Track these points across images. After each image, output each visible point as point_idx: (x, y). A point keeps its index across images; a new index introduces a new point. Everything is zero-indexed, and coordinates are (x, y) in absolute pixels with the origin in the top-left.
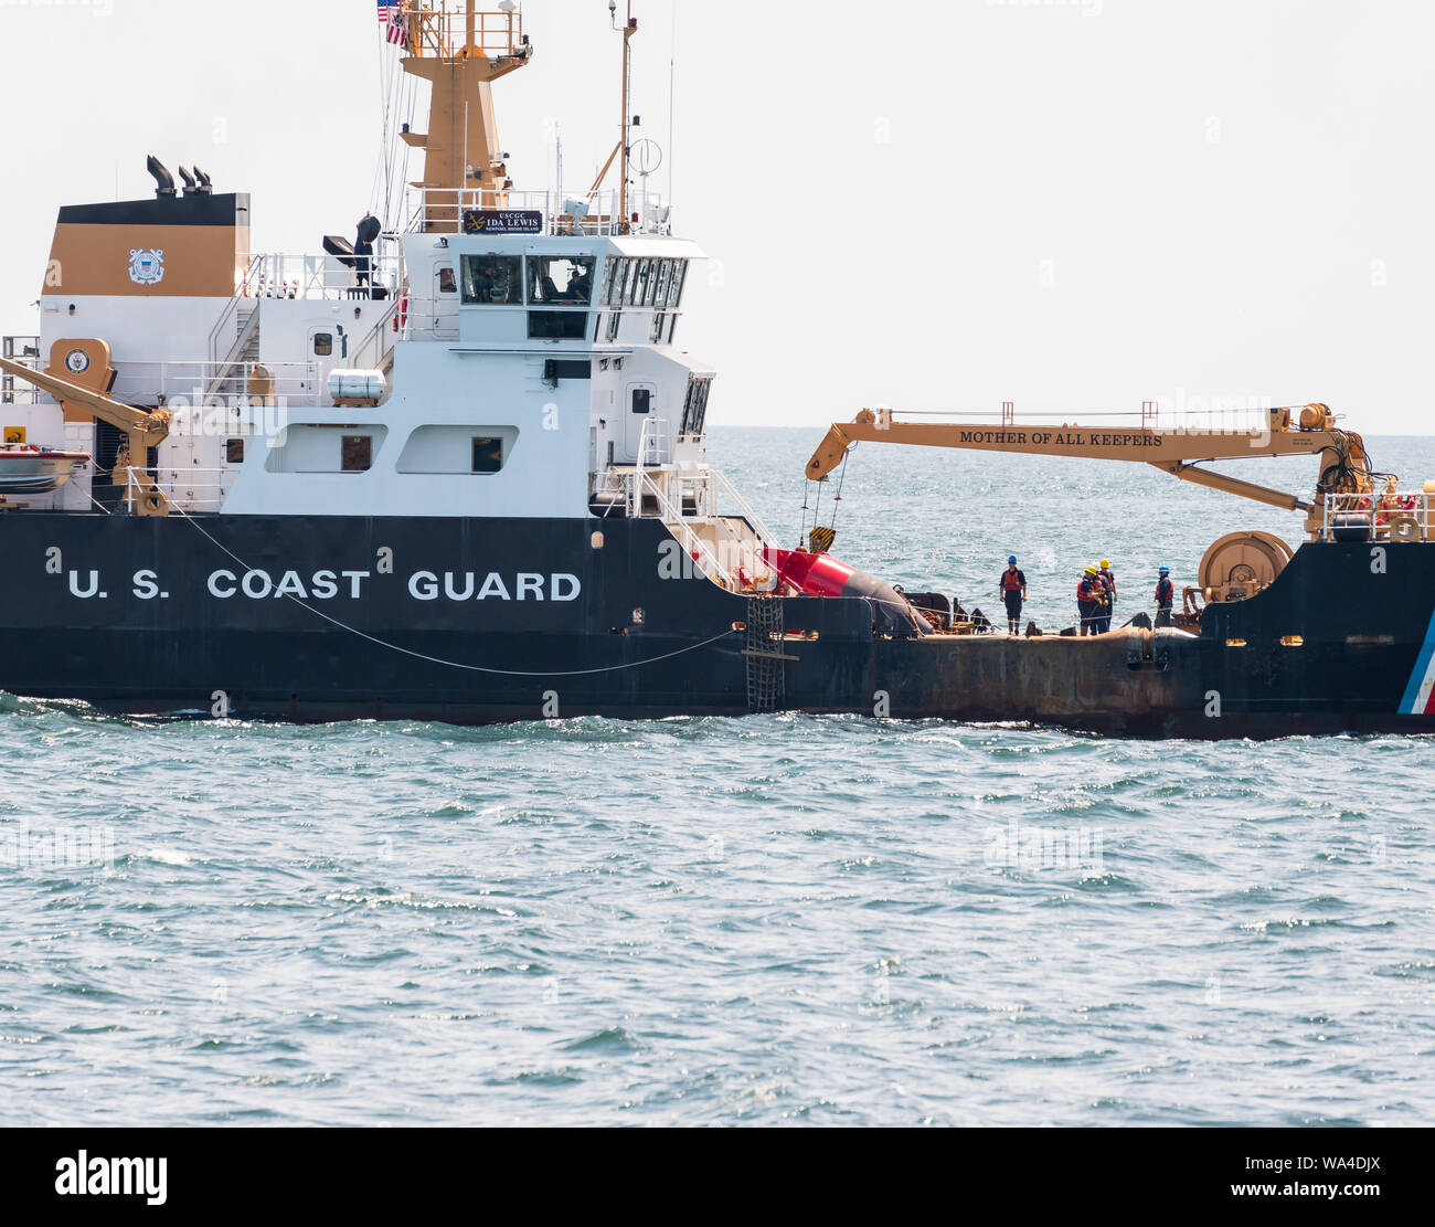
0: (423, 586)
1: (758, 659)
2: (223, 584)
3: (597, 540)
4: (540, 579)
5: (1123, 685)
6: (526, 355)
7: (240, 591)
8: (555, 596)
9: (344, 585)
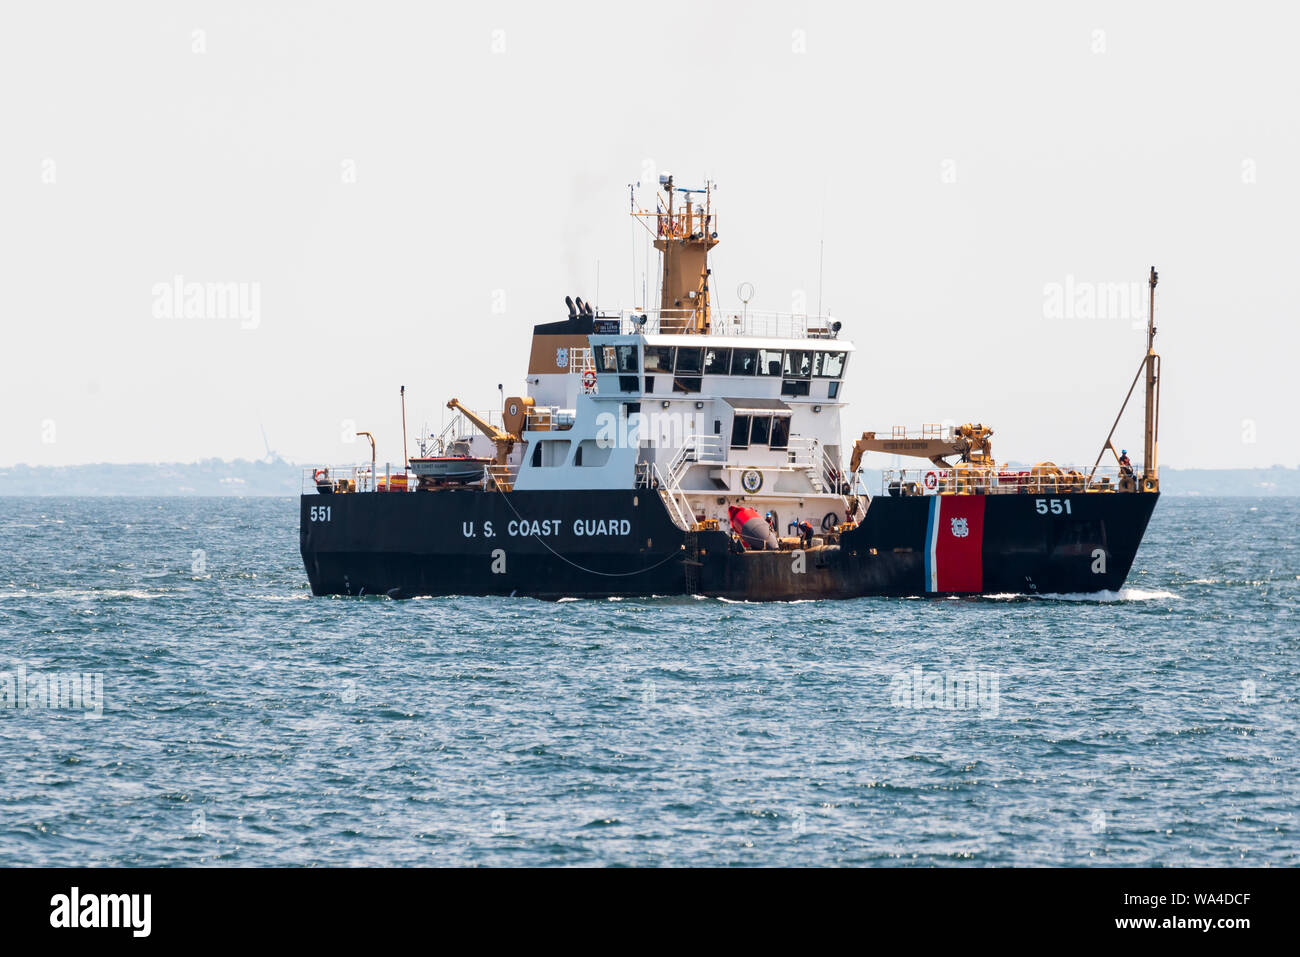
0: (580, 528)
1: (689, 565)
2: (514, 528)
3: (636, 502)
4: (616, 522)
5: (815, 577)
6: (618, 400)
7: (519, 532)
8: (622, 533)
9: (552, 526)
